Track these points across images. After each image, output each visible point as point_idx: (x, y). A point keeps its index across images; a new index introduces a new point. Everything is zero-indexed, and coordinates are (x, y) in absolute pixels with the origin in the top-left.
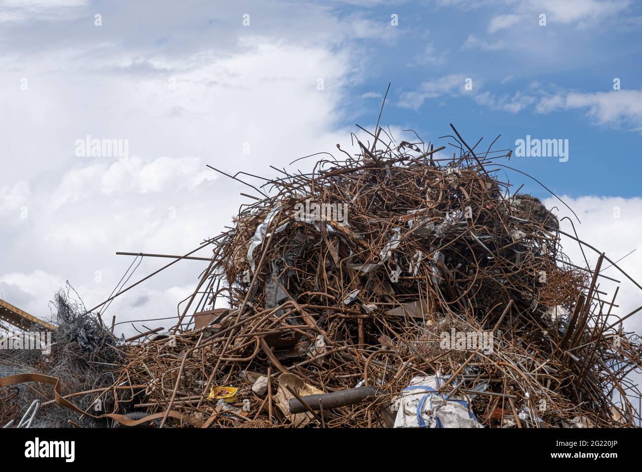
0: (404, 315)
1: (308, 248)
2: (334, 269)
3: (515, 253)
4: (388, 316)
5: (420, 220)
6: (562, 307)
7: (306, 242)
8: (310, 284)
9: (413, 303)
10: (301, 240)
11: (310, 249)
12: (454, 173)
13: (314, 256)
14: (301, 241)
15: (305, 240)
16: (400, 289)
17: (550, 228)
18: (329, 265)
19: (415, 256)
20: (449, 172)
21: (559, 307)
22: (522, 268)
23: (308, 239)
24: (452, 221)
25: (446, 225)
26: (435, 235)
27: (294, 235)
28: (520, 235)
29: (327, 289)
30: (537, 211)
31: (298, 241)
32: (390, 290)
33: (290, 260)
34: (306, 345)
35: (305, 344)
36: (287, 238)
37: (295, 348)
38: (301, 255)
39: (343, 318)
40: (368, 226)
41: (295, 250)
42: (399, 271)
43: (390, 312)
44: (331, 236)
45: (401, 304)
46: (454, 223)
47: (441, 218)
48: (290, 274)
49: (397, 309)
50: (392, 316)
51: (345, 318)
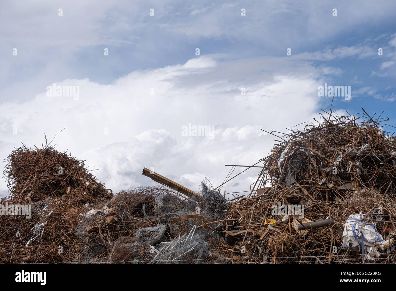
0: (345, 189)
2: (314, 170)
3: (392, 161)
5: (351, 149)
8: (305, 177)
9: (349, 184)
11: (304, 162)
12: (364, 128)
13: (306, 165)
14: (300, 159)
18: (312, 169)
19: (349, 164)
20: (362, 128)
23: (303, 158)
24: (364, 148)
25: (362, 150)
26: (357, 155)
27: (297, 156)
28: (394, 153)
29: (312, 178)
33: (296, 167)
34: (304, 202)
36: (294, 158)
37: (300, 203)
38: (300, 165)
40: (328, 152)
41: (298, 162)
42: (342, 170)
43: (339, 188)
44: (313, 156)
45: (344, 184)
46: (365, 150)
47: (359, 147)
48: (296, 173)
49: (342, 186)
50: (340, 189)
51: (320, 190)
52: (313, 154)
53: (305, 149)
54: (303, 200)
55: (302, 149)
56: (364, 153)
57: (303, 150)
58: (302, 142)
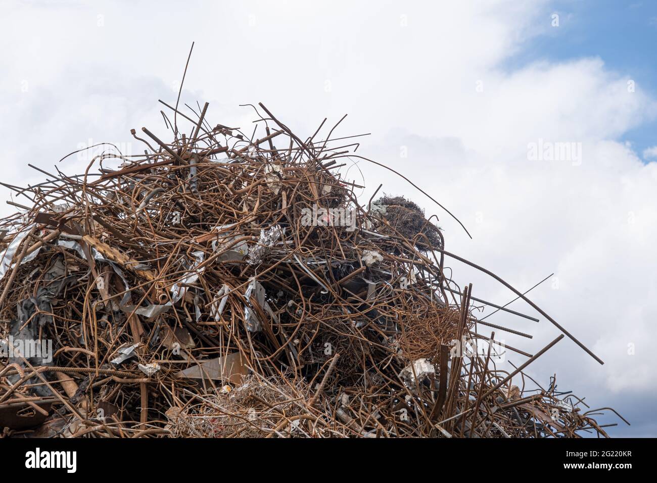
0: (202, 378)
1: (70, 283)
2: (110, 312)
3: (367, 285)
4: (179, 379)
5: (227, 240)
6: (425, 362)
7: (68, 275)
8: (74, 336)
9: (216, 359)
10: (61, 272)
11: (74, 285)
12: (274, 172)
13: (81, 294)
14: (61, 274)
15: (65, 273)
16: (205, 339)
17: (425, 246)
18: (102, 308)
19: (219, 293)
20: (267, 171)
21: (422, 361)
22: (375, 305)
23: (69, 271)
24: (269, 241)
25: (260, 247)
26: (248, 261)
27: (51, 266)
28: (374, 257)
29: (98, 341)
30: (408, 222)
31: (56, 273)
32: (189, 341)
33: (43, 301)
34: (61, 422)
35: (58, 421)
36: (41, 270)
37: (45, 427)
38: (60, 294)
39: (118, 383)
40: (155, 250)
41: (52, 287)
42: (199, 314)
43: (183, 374)
44: (100, 265)
45: (198, 362)
46: (271, 245)
47: (253, 237)
48: (42, 322)
49: (192, 368)
50: (184, 379)
51: (122, 384)
52: (102, 258)
53: (77, 241)
54: (57, 417)
55: (69, 239)
56: (267, 257)
57: (70, 245)
58: (67, 216)
